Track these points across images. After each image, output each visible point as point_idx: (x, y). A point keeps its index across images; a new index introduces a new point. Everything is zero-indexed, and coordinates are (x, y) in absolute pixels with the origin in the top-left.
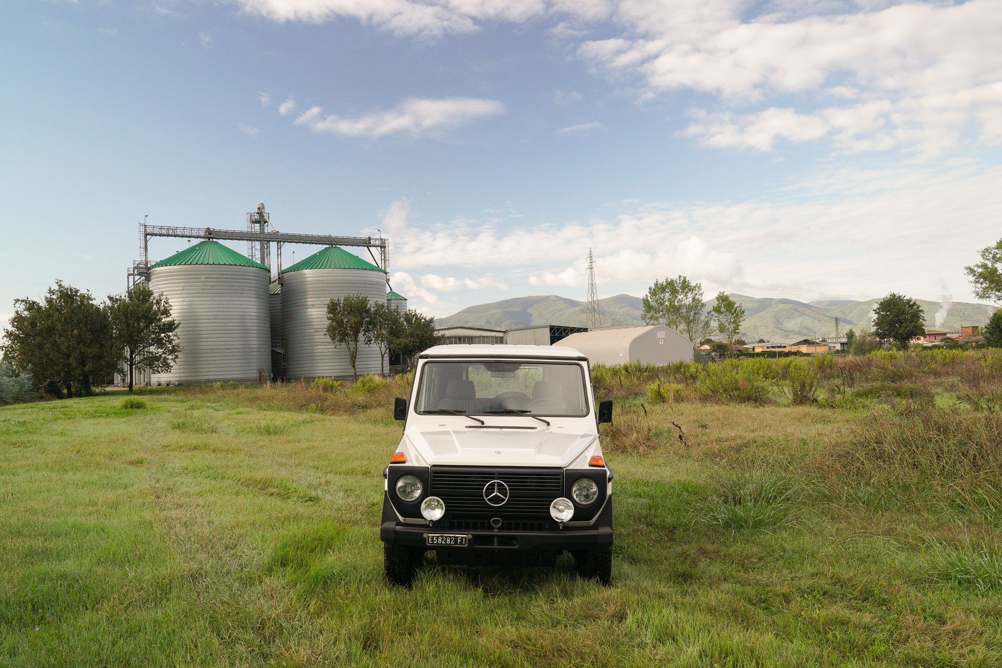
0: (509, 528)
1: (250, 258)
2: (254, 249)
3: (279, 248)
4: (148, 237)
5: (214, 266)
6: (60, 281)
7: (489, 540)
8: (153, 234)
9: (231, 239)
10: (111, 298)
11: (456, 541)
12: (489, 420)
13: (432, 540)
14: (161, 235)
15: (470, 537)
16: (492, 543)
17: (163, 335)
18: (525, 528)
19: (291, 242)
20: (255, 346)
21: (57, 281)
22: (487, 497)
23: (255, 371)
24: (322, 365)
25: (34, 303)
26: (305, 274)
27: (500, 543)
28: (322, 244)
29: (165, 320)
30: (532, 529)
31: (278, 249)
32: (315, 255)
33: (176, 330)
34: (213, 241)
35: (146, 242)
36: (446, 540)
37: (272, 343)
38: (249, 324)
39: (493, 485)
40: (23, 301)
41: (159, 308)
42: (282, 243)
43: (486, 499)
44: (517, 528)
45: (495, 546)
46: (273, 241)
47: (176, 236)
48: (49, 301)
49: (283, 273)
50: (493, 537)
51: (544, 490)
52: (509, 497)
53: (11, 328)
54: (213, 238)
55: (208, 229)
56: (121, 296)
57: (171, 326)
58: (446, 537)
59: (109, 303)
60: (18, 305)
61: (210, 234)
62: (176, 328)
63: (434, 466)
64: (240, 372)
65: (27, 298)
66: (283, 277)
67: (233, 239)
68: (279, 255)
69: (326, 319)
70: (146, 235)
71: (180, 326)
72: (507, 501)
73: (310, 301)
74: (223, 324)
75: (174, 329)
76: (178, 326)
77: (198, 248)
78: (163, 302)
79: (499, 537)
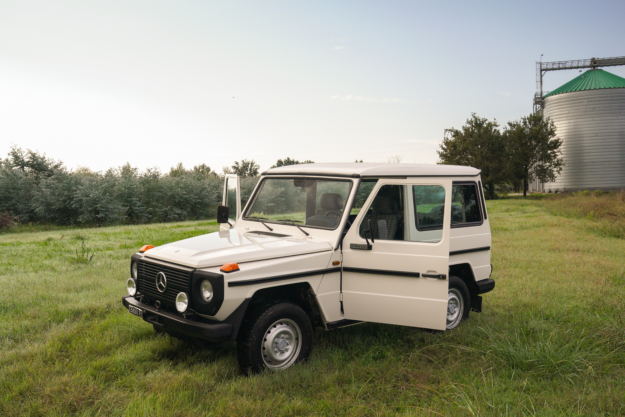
4: (543, 72)
5: (595, 91)
6: (475, 113)
8: (547, 70)
9: (614, 65)
10: (510, 124)
14: (553, 69)
15: (145, 312)
17: (549, 152)
21: (472, 114)
25: (457, 131)
29: (552, 139)
33: (560, 147)
34: (597, 69)
35: (541, 76)
39: (160, 275)
40: (450, 130)
41: (546, 130)
43: (157, 285)
45: (156, 322)
47: (565, 68)
48: (466, 130)
52: (167, 286)
53: (441, 151)
54: (597, 66)
55: (594, 59)
56: (517, 123)
57: (556, 144)
58: (136, 309)
59: (509, 128)
60: (447, 133)
61: (595, 63)
62: (560, 145)
65: (453, 128)
67: (616, 65)
70: (541, 71)
71: (563, 144)
72: (166, 289)
74: (603, 141)
75: (558, 147)
76: (561, 143)
77: (583, 77)
78: (549, 125)
79: (158, 316)
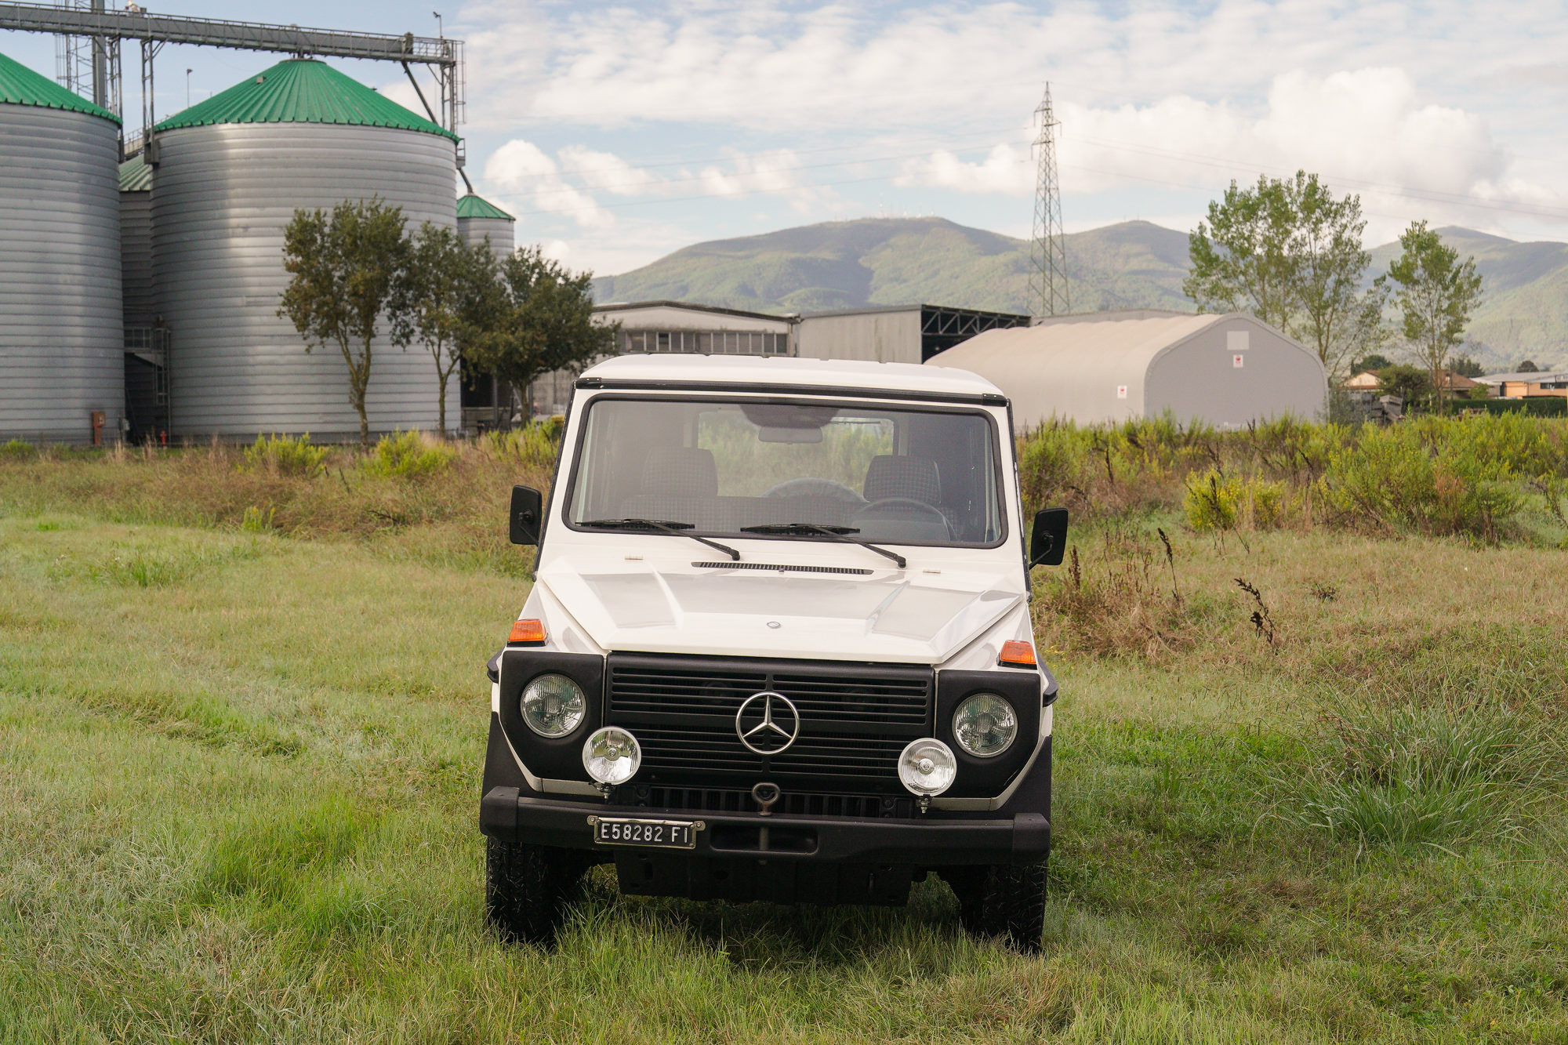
0: (797, 809)
1: (64, 84)
2: (73, 59)
3: (147, 59)
7: (746, 834)
9: (8, 27)
11: (666, 836)
12: (753, 550)
13: (609, 832)
15: (701, 826)
16: (755, 843)
18: (835, 810)
19: (182, 42)
20: (79, 341)
22: (744, 732)
23: (77, 413)
24: (270, 399)
26: (221, 137)
27: (772, 845)
28: (273, 50)
30: (853, 812)
31: (144, 61)
32: (252, 83)
36: (643, 833)
37: (127, 333)
38: (61, 278)
39: (760, 702)
42: (155, 43)
43: (742, 737)
44: (816, 809)
45: (763, 851)
46: (128, 37)
49: (159, 130)
50: (755, 828)
51: (885, 719)
52: (800, 734)
58: (643, 825)
63: (616, 653)
64: (36, 414)
66: (157, 142)
68: (147, 78)
69: (282, 269)
72: (794, 743)
73: (237, 214)
79: (773, 828)
